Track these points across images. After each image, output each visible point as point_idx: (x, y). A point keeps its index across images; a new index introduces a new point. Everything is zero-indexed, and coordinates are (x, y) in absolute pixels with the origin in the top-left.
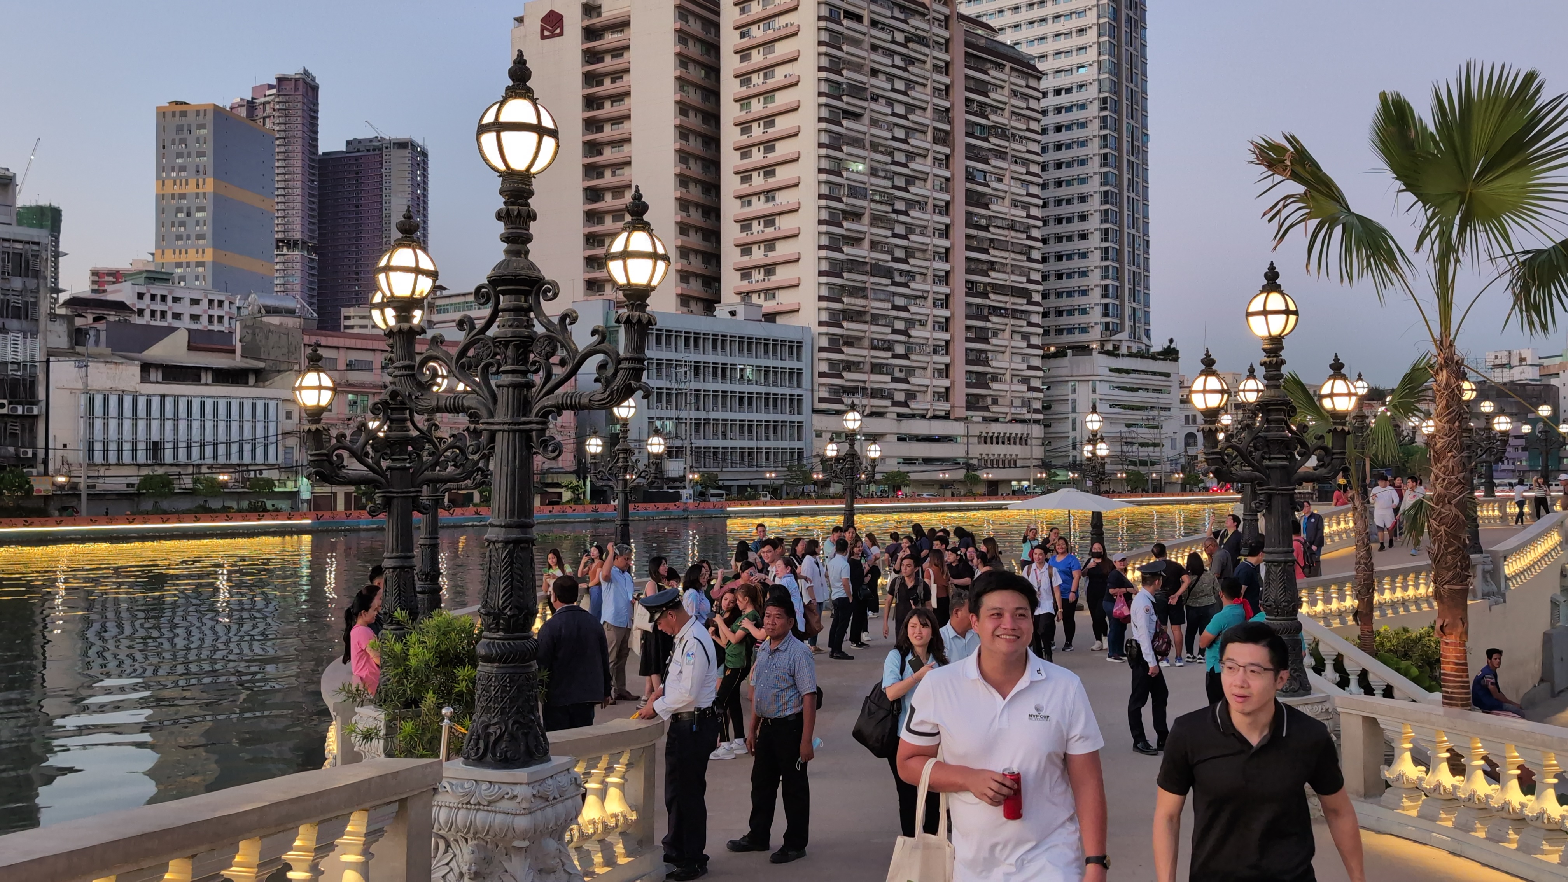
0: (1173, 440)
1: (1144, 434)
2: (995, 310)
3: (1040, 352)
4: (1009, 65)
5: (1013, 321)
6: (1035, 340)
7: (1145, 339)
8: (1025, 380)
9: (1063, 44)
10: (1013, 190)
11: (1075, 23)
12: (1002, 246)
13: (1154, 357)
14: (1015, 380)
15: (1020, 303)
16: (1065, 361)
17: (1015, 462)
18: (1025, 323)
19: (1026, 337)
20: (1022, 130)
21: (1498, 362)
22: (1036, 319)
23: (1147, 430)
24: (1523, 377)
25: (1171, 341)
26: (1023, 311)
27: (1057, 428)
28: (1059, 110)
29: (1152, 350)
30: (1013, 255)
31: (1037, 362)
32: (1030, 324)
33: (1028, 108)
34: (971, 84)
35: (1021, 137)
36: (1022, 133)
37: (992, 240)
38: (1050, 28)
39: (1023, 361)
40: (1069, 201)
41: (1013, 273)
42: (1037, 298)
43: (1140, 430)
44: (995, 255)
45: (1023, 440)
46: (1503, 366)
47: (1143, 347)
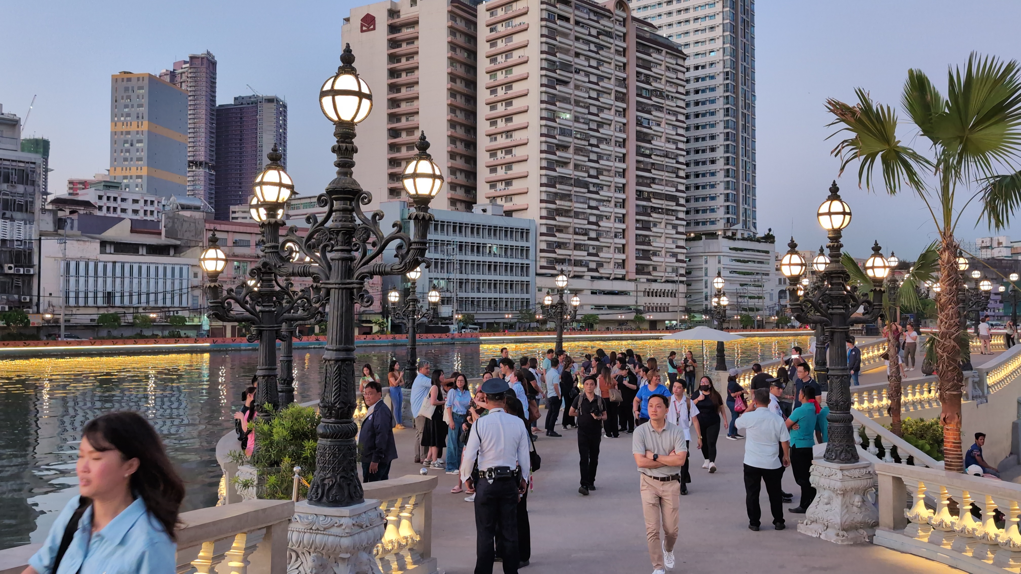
0: (771, 295)
1: (752, 290)
2: (654, 209)
3: (685, 237)
4: (665, 50)
5: (666, 217)
6: (681, 229)
7: (752, 229)
8: (674, 255)
9: (700, 36)
10: (667, 131)
11: (708, 23)
12: (660, 168)
13: (758, 240)
14: (668, 255)
15: (672, 205)
16: (701, 243)
17: (668, 308)
18: (675, 218)
19: (675, 227)
20: (673, 92)
21: (984, 245)
22: (682, 215)
23: (753, 288)
24: (1000, 255)
25: (770, 230)
26: (673, 210)
27: (694, 286)
28: (697, 79)
29: (757, 236)
30: (667, 174)
31: (682, 243)
32: (677, 219)
33: (677, 78)
34: (640, 63)
35: (672, 97)
36: (673, 95)
37: (653, 164)
38: (692, 26)
39: (673, 242)
40: (704, 139)
41: (667, 185)
42: (682, 201)
43: (749, 288)
44: (655, 173)
45: (673, 294)
46: (987, 247)
47: (752, 234)
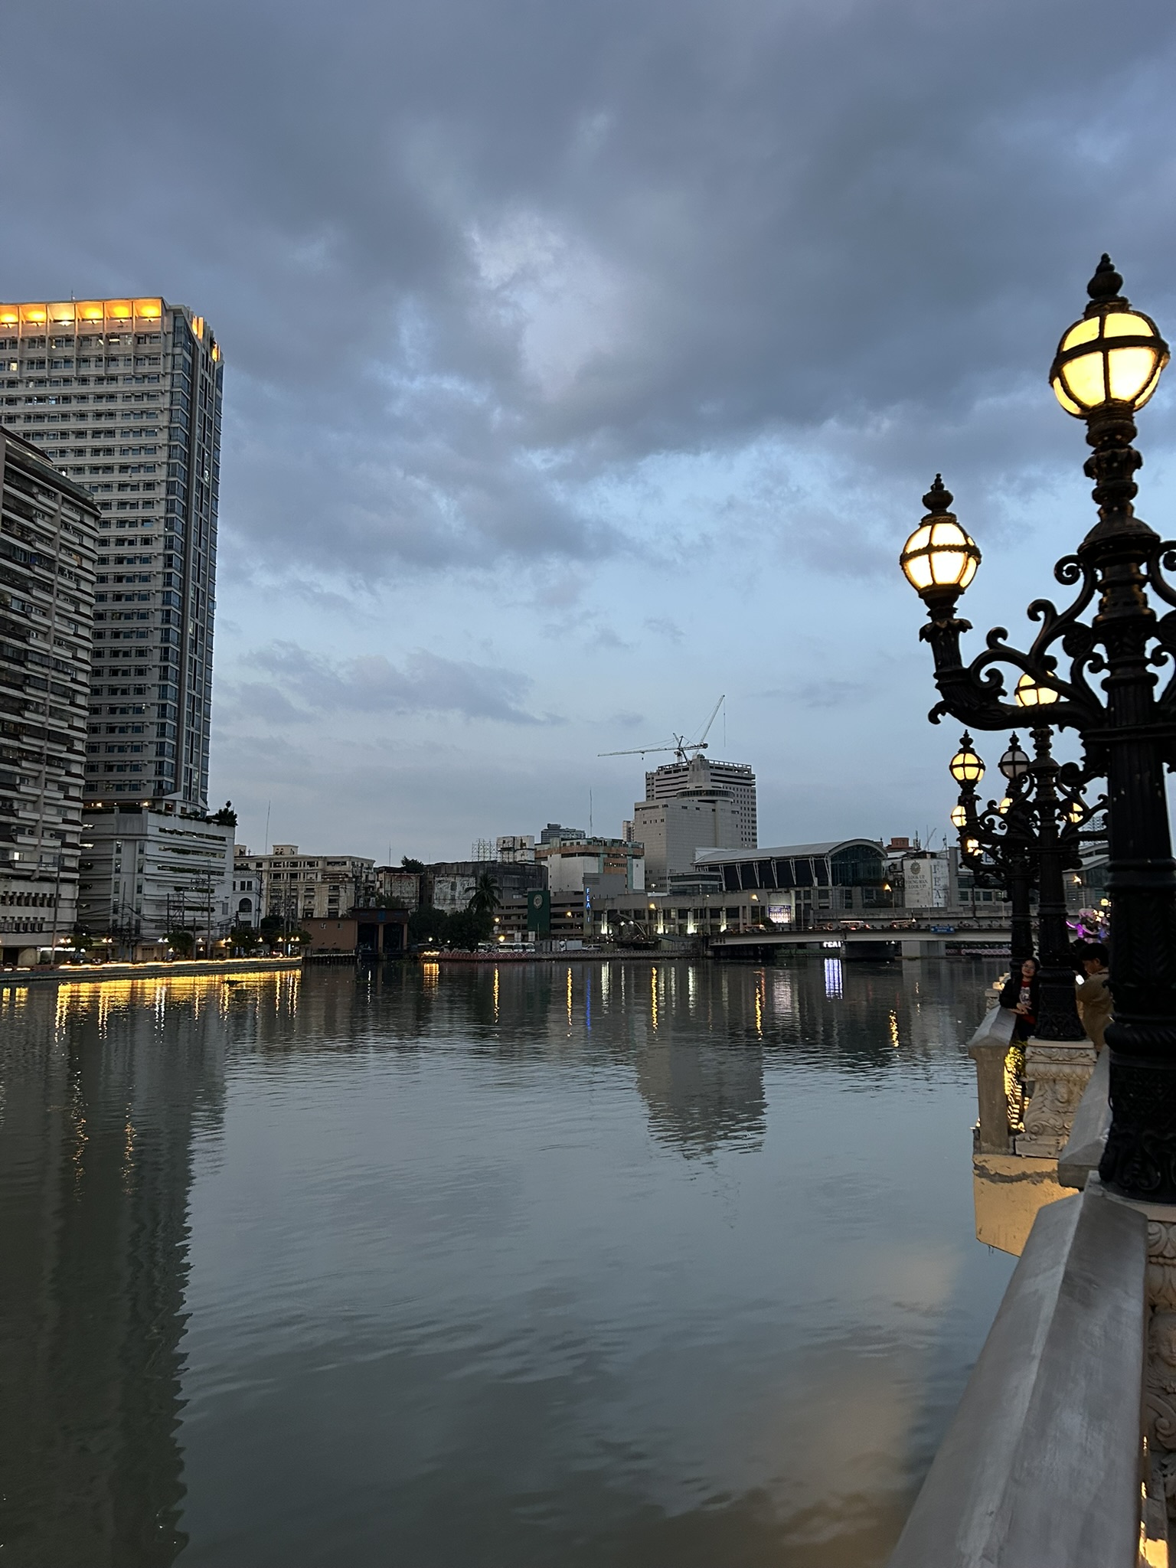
0: (225, 906)
1: (192, 897)
3: (80, 805)
4: (61, 494)
5: (47, 769)
6: (74, 792)
7: (201, 802)
8: (60, 835)
9: (128, 495)
10: (57, 626)
11: (143, 476)
12: (41, 684)
13: (208, 820)
14: (47, 834)
15: (60, 751)
16: (111, 818)
18: (63, 772)
19: (63, 787)
20: (72, 566)
21: (505, 846)
22: (76, 769)
23: (195, 894)
24: (523, 858)
25: (229, 804)
26: (61, 759)
27: (97, 890)
28: (120, 560)
29: (208, 814)
30: (52, 697)
31: (75, 816)
32: (69, 774)
33: (81, 545)
34: (11, 504)
35: (70, 573)
36: (72, 570)
37: (27, 677)
38: (116, 477)
39: (59, 814)
40: (126, 654)
41: (51, 715)
42: (79, 746)
43: (186, 894)
44: (32, 693)
45: (52, 902)
46: (509, 849)
47: (199, 810)
